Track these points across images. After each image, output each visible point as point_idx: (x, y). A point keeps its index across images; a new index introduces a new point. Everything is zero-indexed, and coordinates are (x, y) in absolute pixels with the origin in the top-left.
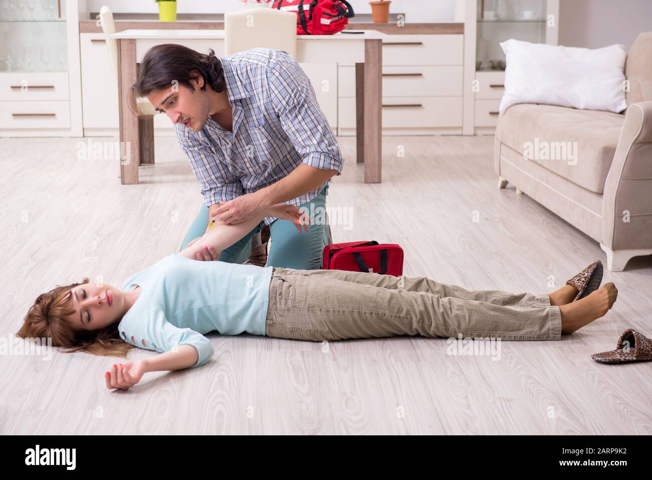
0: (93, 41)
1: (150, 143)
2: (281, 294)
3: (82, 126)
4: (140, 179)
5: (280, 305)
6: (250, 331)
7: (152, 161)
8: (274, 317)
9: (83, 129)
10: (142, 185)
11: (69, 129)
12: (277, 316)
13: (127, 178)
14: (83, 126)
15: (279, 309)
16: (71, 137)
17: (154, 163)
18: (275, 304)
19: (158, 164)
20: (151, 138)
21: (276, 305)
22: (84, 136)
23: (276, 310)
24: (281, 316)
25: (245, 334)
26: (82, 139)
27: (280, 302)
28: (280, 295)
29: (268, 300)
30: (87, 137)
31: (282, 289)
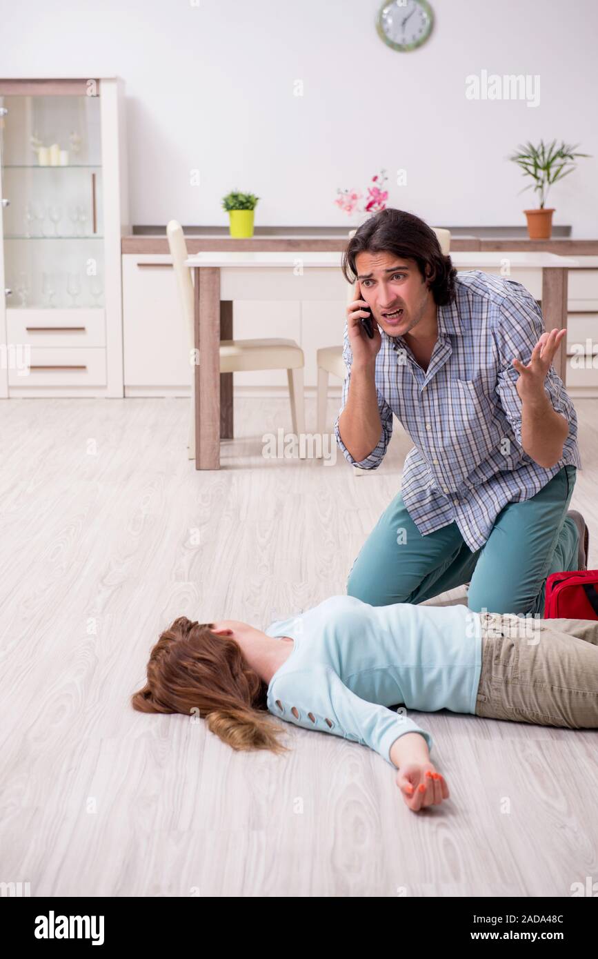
0: (140, 265)
1: (227, 410)
2: (498, 657)
3: (122, 382)
4: (223, 462)
5: (497, 673)
6: (452, 708)
7: (230, 436)
8: (487, 691)
9: (124, 387)
10: (225, 472)
11: (104, 387)
12: (491, 689)
13: (206, 460)
14: (124, 383)
15: (493, 679)
16: (106, 398)
17: (232, 438)
18: (490, 671)
19: (238, 439)
20: (228, 404)
21: (491, 673)
22: (124, 397)
23: (490, 680)
24: (496, 689)
25: (444, 712)
26: (122, 401)
27: (497, 670)
28: (496, 659)
29: (480, 664)
30: (128, 398)
31: (500, 650)
